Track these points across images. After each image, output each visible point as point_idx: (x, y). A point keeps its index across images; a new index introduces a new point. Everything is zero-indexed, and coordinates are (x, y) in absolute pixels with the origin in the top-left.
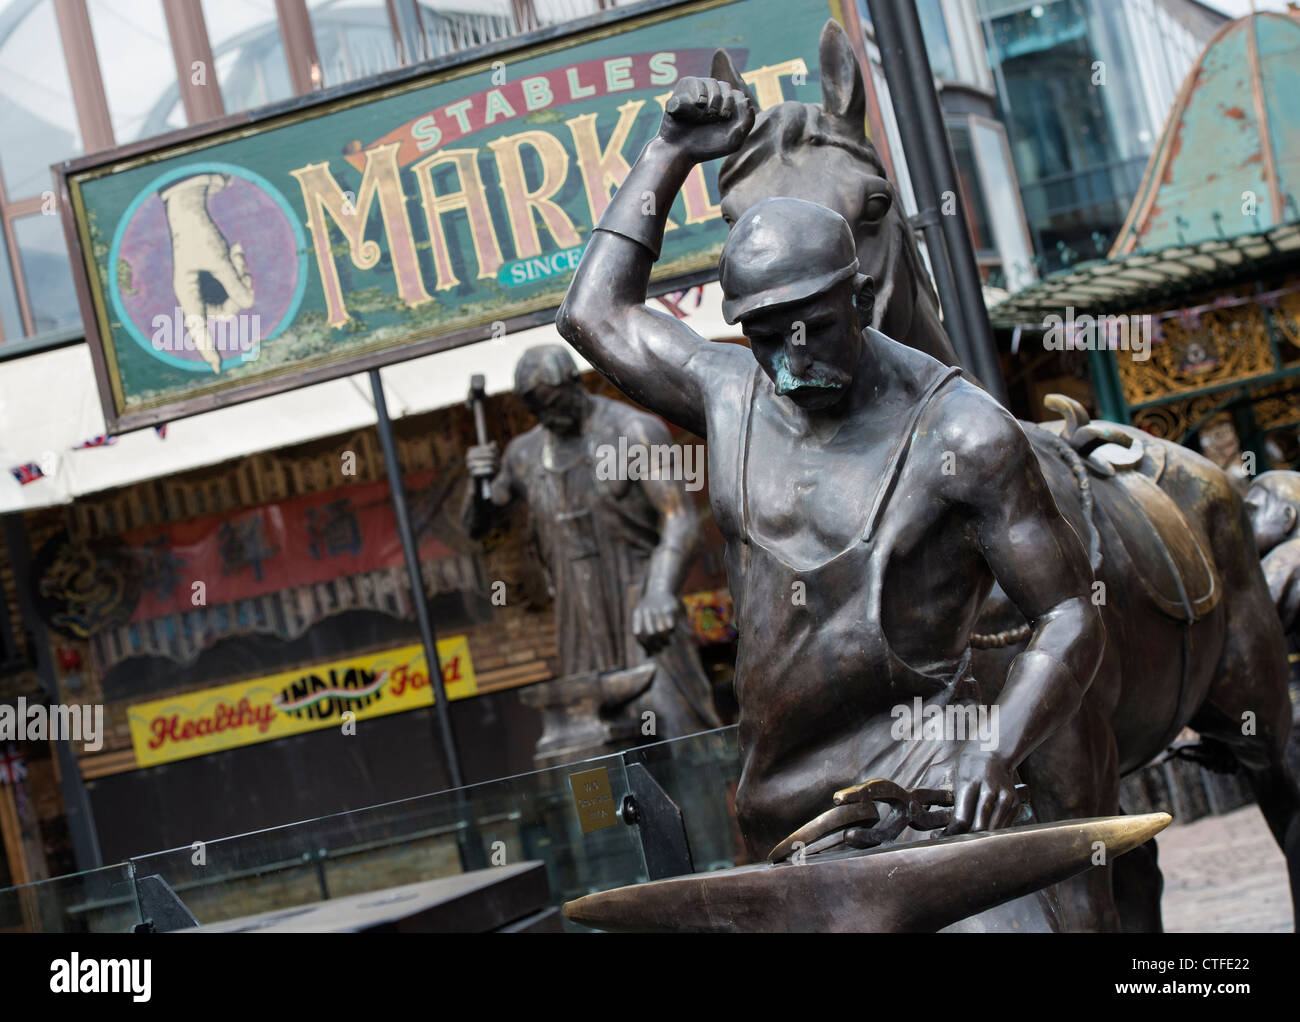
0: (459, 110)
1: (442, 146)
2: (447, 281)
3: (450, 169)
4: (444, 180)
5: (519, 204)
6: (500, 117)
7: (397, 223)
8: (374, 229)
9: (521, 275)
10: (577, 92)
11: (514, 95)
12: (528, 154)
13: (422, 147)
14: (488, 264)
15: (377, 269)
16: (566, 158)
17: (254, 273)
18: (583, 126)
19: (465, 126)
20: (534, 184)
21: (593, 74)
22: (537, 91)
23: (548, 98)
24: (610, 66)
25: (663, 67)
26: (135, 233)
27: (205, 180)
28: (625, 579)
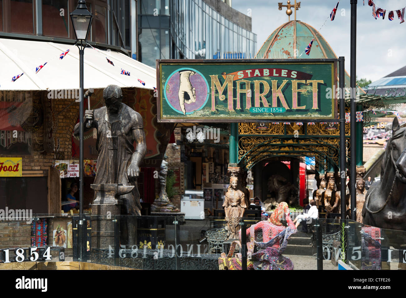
0: (249, 72)
1: (244, 78)
2: (238, 107)
3: (245, 84)
4: (242, 86)
5: (257, 95)
6: (257, 75)
7: (230, 93)
8: (225, 93)
9: (255, 110)
10: (275, 75)
11: (261, 72)
12: (262, 85)
13: (239, 77)
14: (248, 106)
15: (224, 101)
16: (269, 88)
17: (197, 95)
18: (275, 82)
19: (249, 76)
20: (261, 92)
21: (279, 71)
22: (266, 72)
23: (268, 74)
24: (283, 71)
25: (294, 74)
26: (172, 79)
27: (190, 72)
28: (123, 158)
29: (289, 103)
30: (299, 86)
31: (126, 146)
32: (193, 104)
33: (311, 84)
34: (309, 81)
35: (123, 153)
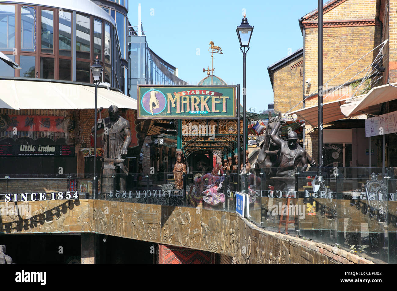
0: (188, 92)
1: (186, 95)
2: (183, 111)
3: (186, 98)
4: (185, 99)
5: (193, 104)
6: (193, 94)
7: (178, 103)
8: (175, 103)
9: (191, 112)
10: (202, 93)
11: (195, 92)
12: (195, 99)
13: (183, 95)
14: (188, 110)
15: (174, 107)
16: (199, 101)
17: (160, 104)
18: (202, 98)
19: (189, 94)
20: (195, 102)
21: (205, 92)
22: (198, 92)
23: (199, 93)
24: (207, 92)
25: (213, 93)
26: (146, 95)
27: (156, 91)
28: (119, 145)
29: (210, 109)
30: (216, 99)
31: (121, 137)
32: (157, 109)
33: (222, 99)
34: (221, 97)
35: (119, 142)
